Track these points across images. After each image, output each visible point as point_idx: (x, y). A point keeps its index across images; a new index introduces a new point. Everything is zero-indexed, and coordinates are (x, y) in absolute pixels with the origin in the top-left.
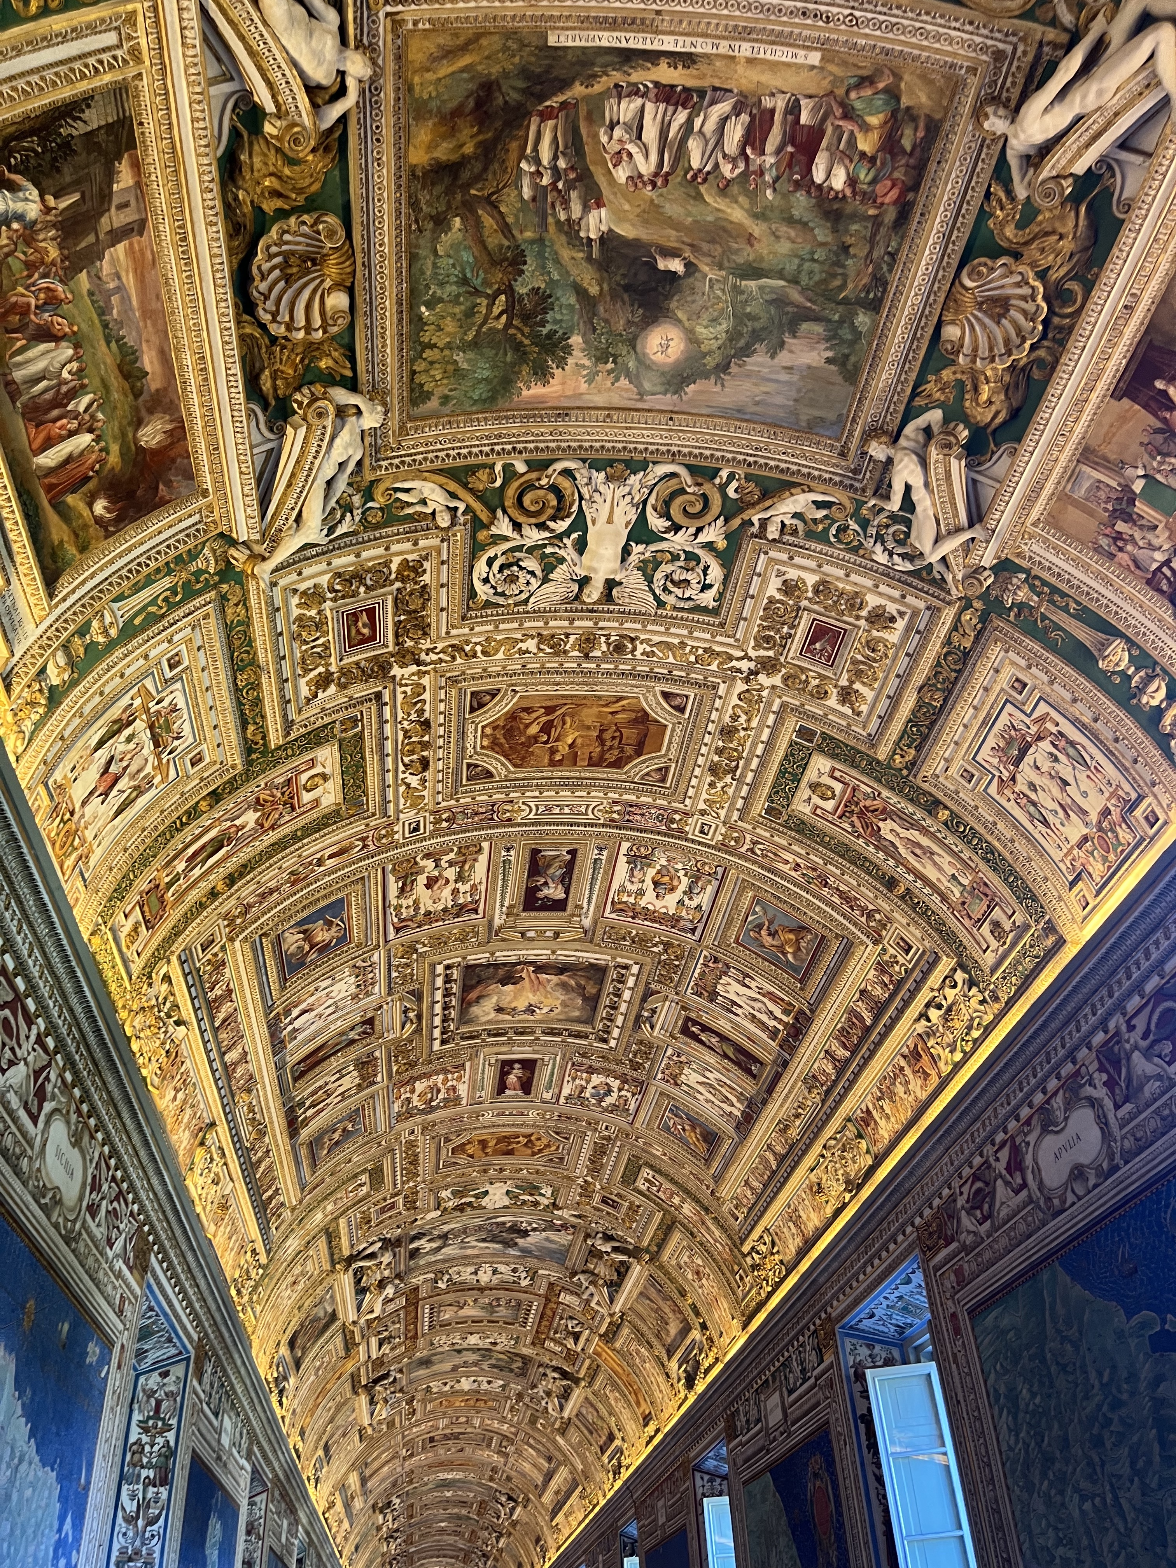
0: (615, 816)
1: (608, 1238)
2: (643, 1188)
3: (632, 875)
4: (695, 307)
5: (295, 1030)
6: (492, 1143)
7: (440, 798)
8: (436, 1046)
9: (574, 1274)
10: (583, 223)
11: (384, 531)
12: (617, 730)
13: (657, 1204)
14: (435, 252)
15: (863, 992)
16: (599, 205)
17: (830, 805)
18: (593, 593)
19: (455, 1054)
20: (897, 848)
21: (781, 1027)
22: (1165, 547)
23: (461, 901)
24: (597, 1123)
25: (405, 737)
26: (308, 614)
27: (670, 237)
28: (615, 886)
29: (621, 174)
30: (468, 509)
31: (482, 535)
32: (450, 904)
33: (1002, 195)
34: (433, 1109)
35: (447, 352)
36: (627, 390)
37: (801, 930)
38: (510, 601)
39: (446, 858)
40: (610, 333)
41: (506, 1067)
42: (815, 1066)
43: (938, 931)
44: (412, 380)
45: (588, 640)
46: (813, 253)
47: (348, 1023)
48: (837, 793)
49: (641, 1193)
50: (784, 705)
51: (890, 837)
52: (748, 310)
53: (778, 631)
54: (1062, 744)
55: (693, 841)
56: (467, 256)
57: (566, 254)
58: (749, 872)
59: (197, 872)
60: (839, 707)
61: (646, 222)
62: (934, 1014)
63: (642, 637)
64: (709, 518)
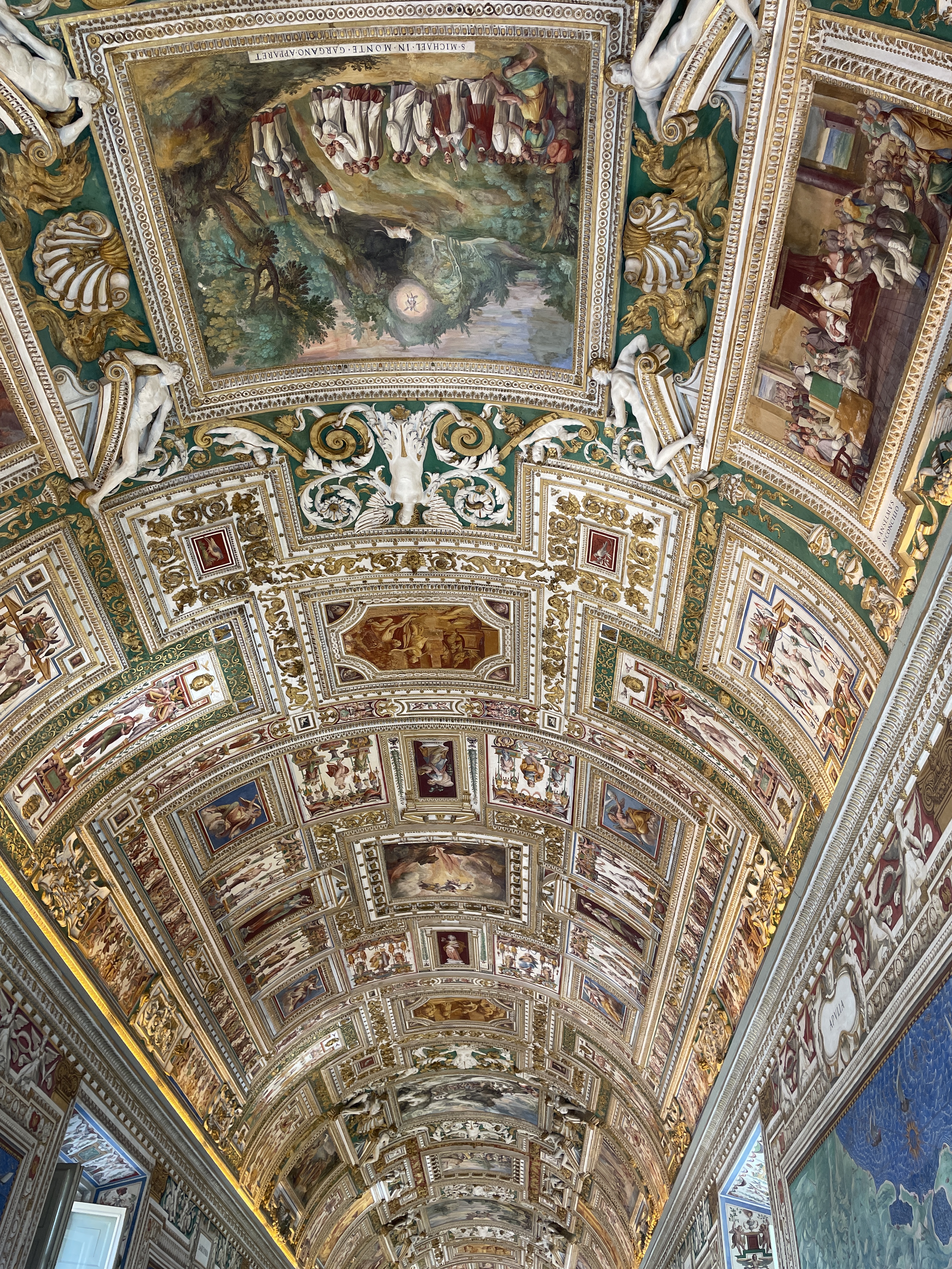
0: (476, 711)
1: (564, 1101)
2: (582, 1054)
3: (503, 765)
4: (429, 267)
5: (233, 897)
6: (448, 1008)
7: (320, 697)
8: (373, 917)
9: (546, 1134)
10: (317, 205)
11: (212, 470)
12: (458, 635)
13: (595, 1071)
14: (198, 238)
15: (702, 869)
16: (327, 188)
17: (642, 696)
18: (406, 517)
19: (394, 923)
20: (699, 733)
21: (650, 904)
22: (839, 436)
23: (364, 787)
24: (531, 993)
25: (276, 644)
26: (161, 540)
27: (393, 211)
28: (492, 775)
29: (338, 162)
30: (281, 451)
31: (298, 471)
32: (355, 790)
33: (644, 140)
34: (386, 974)
35: (230, 320)
36: (391, 343)
37: (645, 812)
38: (338, 526)
39: (340, 750)
40: (364, 295)
41: (442, 938)
42: (682, 940)
43: (742, 809)
44: (206, 344)
45: (412, 557)
46: (511, 212)
47: (285, 893)
48: (645, 684)
49: (580, 1059)
50: (586, 608)
51: (692, 723)
52: (472, 266)
53: (565, 543)
54: (798, 627)
55: (544, 733)
56: (226, 240)
57: (310, 231)
58: (594, 759)
59: (98, 755)
60: (628, 607)
61: (368, 200)
62: (753, 889)
63: (458, 553)
64: (484, 447)
